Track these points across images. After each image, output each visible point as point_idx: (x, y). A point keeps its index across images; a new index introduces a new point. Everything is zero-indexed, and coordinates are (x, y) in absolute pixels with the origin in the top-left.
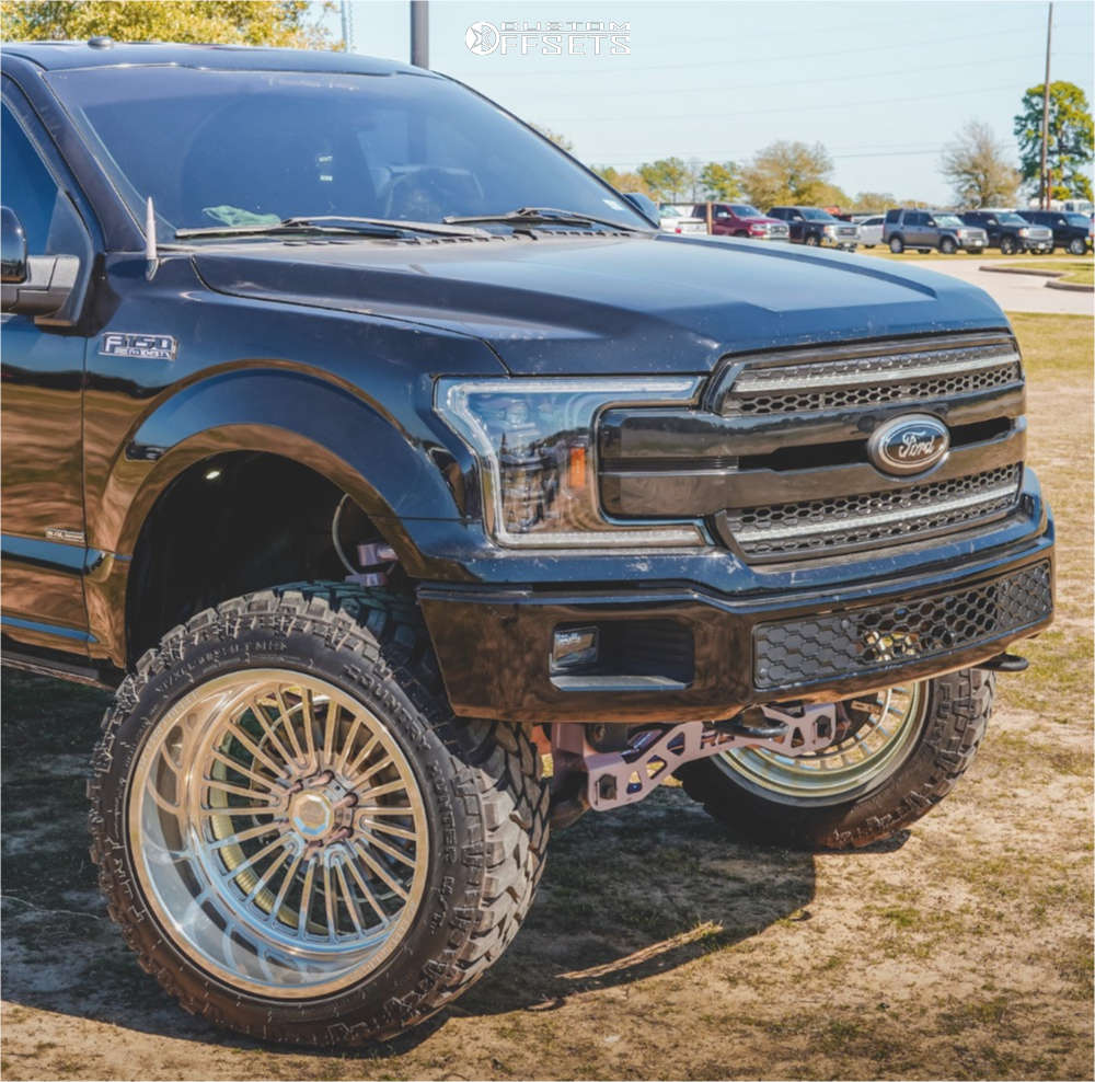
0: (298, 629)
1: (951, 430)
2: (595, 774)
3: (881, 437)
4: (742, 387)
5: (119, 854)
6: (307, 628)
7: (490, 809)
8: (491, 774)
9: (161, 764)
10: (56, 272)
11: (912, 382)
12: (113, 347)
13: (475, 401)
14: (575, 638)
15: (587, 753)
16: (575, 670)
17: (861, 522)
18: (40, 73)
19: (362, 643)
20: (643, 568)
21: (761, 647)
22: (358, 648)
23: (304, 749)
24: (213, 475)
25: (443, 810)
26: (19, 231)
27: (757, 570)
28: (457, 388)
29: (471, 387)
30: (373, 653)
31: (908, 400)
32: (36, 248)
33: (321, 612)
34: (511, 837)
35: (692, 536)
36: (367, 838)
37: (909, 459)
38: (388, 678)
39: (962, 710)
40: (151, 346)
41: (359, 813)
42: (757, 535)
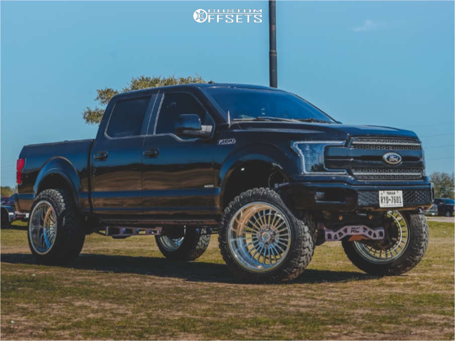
0: (263, 193)
1: (402, 157)
2: (327, 233)
3: (385, 156)
4: (354, 143)
5: (226, 244)
6: (265, 193)
7: (304, 229)
8: (304, 222)
9: (235, 222)
10: (206, 128)
11: (393, 146)
12: (221, 143)
13: (299, 145)
14: (320, 193)
15: (325, 228)
16: (319, 200)
17: (382, 174)
18: (200, 88)
19: (277, 196)
20: (334, 178)
21: (359, 196)
22: (276, 196)
23: (264, 223)
24: (243, 169)
25: (294, 229)
26: (199, 120)
27: (359, 180)
28: (295, 143)
29: (298, 142)
30: (279, 197)
31: (392, 149)
32: (203, 124)
33: (268, 190)
34: (308, 236)
35: (345, 173)
36: (278, 241)
37: (392, 161)
38: (282, 202)
39: (418, 238)
40: (229, 141)
41: (276, 236)
42: (358, 174)
